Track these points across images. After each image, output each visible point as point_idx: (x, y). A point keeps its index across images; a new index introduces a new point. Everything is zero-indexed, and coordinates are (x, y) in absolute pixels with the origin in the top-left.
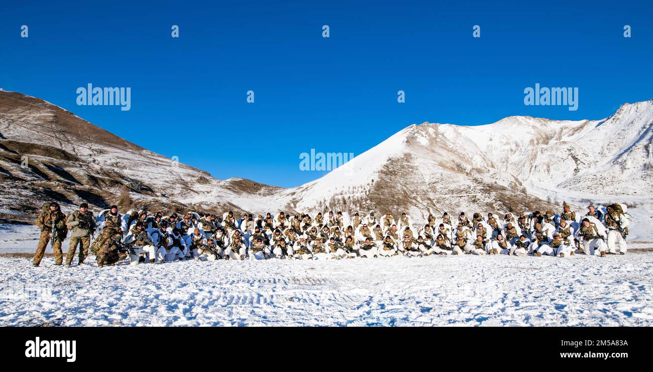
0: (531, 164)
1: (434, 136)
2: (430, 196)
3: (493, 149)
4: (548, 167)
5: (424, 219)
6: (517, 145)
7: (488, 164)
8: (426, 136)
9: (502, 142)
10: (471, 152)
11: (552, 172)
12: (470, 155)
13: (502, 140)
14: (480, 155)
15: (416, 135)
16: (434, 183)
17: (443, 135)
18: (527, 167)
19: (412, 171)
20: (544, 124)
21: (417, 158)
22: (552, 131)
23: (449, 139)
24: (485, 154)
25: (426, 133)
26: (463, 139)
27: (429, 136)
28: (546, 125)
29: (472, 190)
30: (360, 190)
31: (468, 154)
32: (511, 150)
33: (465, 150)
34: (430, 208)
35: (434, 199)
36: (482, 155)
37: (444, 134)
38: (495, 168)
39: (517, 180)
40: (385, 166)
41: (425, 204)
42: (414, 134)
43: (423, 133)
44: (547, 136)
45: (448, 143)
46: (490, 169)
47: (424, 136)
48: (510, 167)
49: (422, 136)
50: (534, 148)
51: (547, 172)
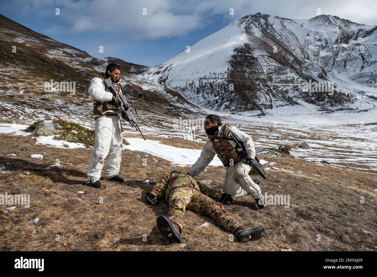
0: (334, 59)
1: (264, 27)
2: (268, 84)
3: (309, 43)
4: (345, 62)
5: (267, 101)
6: (327, 43)
7: (305, 57)
8: (259, 27)
9: (316, 38)
10: (293, 45)
11: (347, 67)
12: (293, 47)
13: (316, 37)
14: (300, 48)
15: (251, 25)
16: (270, 74)
17: (271, 26)
18: (331, 62)
19: (254, 63)
20: (347, 25)
21: (254, 49)
22: (352, 32)
23: (277, 30)
24: (303, 47)
25: (259, 24)
26: (287, 31)
27: (261, 27)
28: (348, 26)
29: (296, 81)
30: (221, 77)
31: (291, 46)
32: (322, 46)
33: (288, 42)
34: (270, 93)
35: (271, 86)
36: (301, 48)
37: (273, 25)
38: (309, 60)
39: (323, 71)
40: (233, 56)
41: (266, 90)
42: (249, 24)
43: (257, 24)
44: (348, 36)
45: (276, 35)
46: (307, 60)
47: (258, 26)
48: (320, 60)
49: (256, 26)
50: (338, 46)
51: (343, 67)
